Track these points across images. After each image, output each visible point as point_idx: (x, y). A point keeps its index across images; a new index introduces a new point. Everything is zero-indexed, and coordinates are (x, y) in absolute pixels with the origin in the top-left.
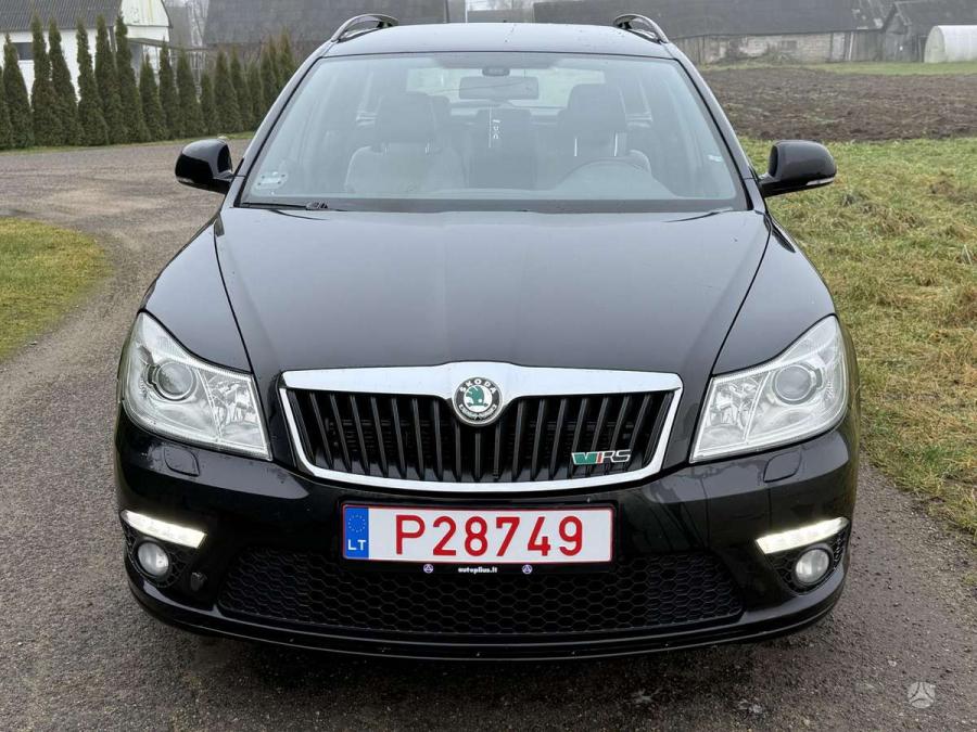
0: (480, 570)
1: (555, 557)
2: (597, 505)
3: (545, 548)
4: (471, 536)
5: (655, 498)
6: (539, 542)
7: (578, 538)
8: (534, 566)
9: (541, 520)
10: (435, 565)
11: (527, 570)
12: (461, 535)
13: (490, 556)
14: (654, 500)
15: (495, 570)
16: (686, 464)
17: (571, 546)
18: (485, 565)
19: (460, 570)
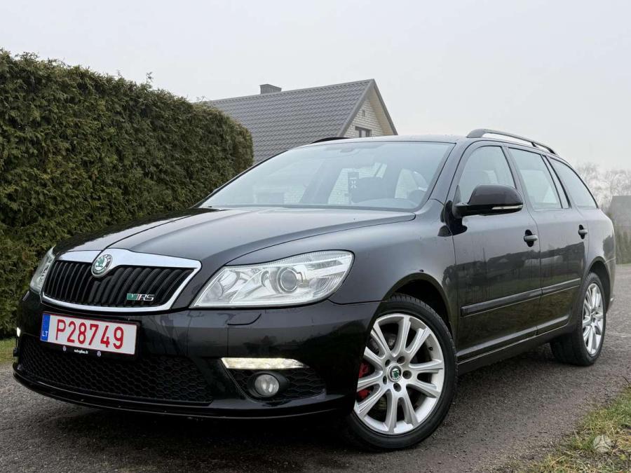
0: (81, 352)
1: (111, 349)
2: (132, 322)
3: (107, 343)
4: (81, 333)
5: (161, 322)
6: (105, 340)
7: (121, 339)
8: (103, 352)
9: (107, 327)
10: (67, 347)
11: (99, 354)
12: (77, 332)
13: (86, 346)
14: (160, 323)
15: (87, 352)
16: (186, 308)
17: (118, 343)
18: (84, 350)
19: (75, 351)
